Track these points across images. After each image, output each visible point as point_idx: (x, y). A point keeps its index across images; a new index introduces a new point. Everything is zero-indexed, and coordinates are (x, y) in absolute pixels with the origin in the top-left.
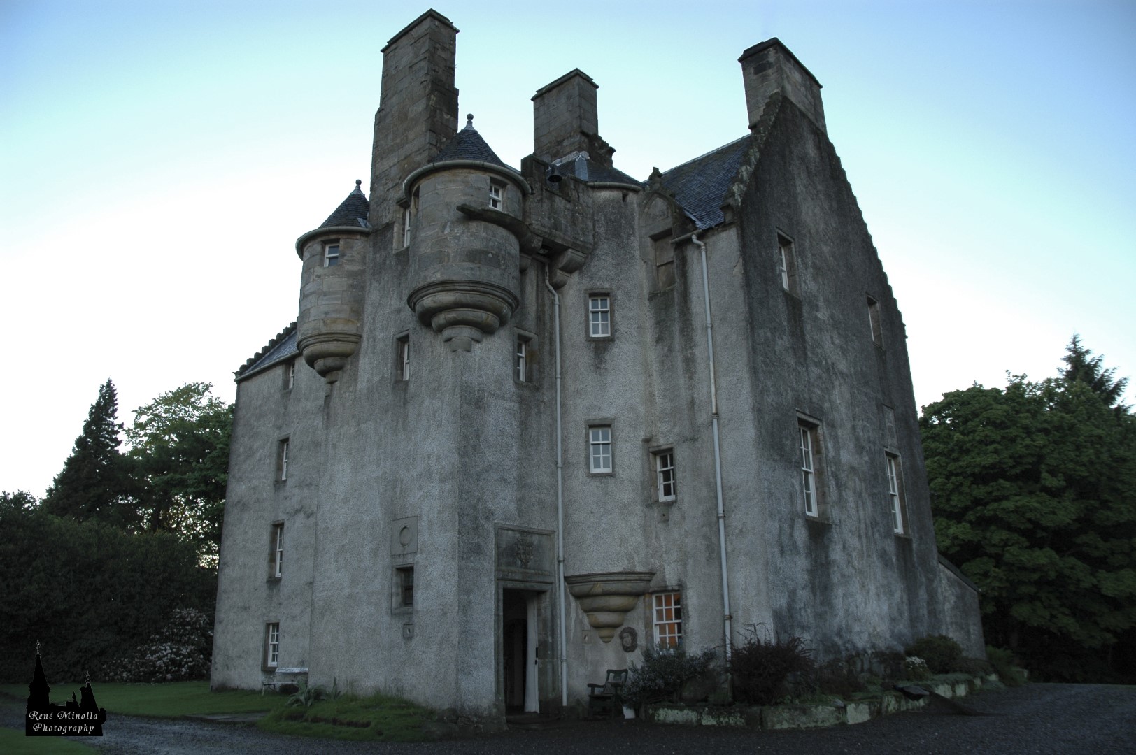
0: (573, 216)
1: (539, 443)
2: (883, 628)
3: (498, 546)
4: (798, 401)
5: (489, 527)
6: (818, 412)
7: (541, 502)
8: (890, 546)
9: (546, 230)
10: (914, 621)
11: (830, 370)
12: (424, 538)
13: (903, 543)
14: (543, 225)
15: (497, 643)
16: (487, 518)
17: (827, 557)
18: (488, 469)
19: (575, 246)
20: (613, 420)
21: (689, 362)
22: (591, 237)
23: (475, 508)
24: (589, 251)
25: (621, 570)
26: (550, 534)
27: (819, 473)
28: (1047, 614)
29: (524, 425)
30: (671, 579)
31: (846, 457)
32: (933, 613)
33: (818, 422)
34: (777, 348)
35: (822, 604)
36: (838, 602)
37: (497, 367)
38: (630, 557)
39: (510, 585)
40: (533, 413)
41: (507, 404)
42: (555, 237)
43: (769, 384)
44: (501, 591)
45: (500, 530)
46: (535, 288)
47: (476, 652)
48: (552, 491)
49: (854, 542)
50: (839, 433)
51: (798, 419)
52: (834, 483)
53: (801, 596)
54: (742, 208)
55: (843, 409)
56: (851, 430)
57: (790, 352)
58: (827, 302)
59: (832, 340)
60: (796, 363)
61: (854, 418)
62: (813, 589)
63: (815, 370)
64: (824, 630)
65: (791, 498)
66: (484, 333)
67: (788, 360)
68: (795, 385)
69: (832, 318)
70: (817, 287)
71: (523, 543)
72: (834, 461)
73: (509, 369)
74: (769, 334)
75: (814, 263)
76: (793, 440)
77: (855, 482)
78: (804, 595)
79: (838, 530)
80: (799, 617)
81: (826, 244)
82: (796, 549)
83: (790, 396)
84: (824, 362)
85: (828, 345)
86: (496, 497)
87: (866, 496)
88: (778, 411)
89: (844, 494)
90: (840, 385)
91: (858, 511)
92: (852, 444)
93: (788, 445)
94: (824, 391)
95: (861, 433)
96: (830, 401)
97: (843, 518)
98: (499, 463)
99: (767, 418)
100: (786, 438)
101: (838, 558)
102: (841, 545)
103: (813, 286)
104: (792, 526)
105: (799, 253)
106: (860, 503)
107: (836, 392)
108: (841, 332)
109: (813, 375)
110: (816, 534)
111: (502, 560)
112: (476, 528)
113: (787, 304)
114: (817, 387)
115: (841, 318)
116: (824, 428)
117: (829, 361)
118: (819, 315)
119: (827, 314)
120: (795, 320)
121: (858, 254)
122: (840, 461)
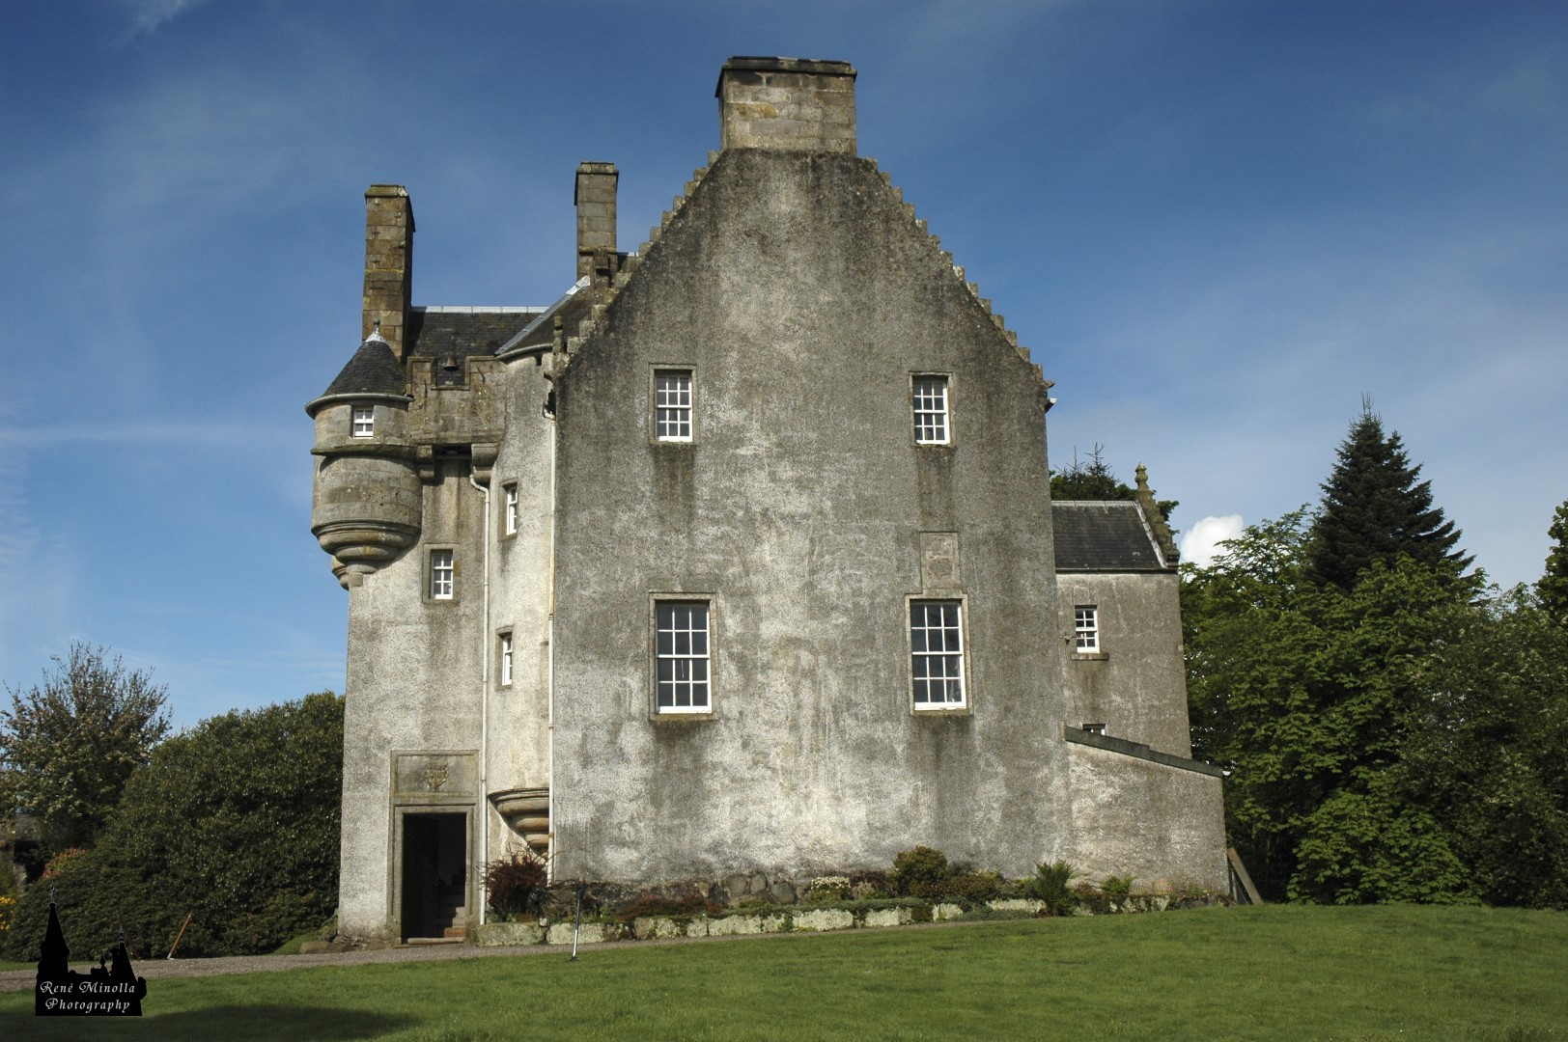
0: (474, 406)
1: (457, 661)
3: (396, 773)
4: (655, 580)
5: (385, 756)
6: (709, 583)
7: (457, 722)
8: (897, 735)
9: (432, 436)
11: (755, 520)
14: (425, 433)
15: (392, 870)
16: (381, 748)
17: (697, 759)
18: (382, 700)
19: (478, 439)
20: (512, 626)
22: (501, 421)
23: (366, 739)
24: (498, 439)
25: (511, 788)
26: (473, 754)
29: (436, 646)
31: (777, 628)
33: (708, 597)
34: (617, 527)
35: (673, 816)
36: (720, 812)
37: (397, 593)
38: (520, 773)
39: (411, 810)
40: (450, 630)
41: (410, 629)
42: (445, 439)
43: (589, 574)
44: (399, 818)
45: (396, 760)
46: (455, 492)
47: (363, 876)
48: (475, 709)
49: (776, 736)
50: (762, 600)
51: (657, 602)
52: (732, 668)
53: (625, 809)
54: (568, 370)
55: (783, 566)
56: (801, 590)
57: (650, 522)
58: (772, 426)
59: (773, 477)
60: (662, 534)
61: (813, 572)
62: (656, 800)
63: (712, 530)
64: (675, 846)
65: (618, 699)
66: (378, 563)
67: (643, 533)
68: (652, 562)
69: (779, 445)
70: (745, 413)
71: (432, 767)
72: (741, 639)
73: (416, 591)
74: (601, 512)
75: (745, 380)
76: (636, 630)
77: (798, 658)
78: (633, 807)
79: (733, 724)
80: (616, 833)
81: (791, 339)
82: (621, 756)
83: (637, 578)
84: (740, 514)
85: (758, 488)
86: (393, 724)
87: (828, 672)
88: (604, 602)
89: (760, 678)
90: (780, 534)
91: (796, 695)
92: (799, 609)
93: (622, 638)
94: (730, 553)
95: (833, 589)
96: (744, 563)
97: (749, 709)
98: (398, 692)
99: (576, 615)
100: (619, 630)
101: (727, 759)
102: (738, 743)
103: (731, 415)
104: (615, 730)
105: (705, 380)
106: (806, 683)
107: (766, 547)
108: (804, 458)
109: (704, 538)
110: (673, 735)
111: (403, 787)
112: (367, 757)
113: (656, 461)
114: (713, 551)
115: (813, 436)
116: (720, 602)
117: (757, 509)
118: (742, 451)
119: (766, 444)
120: (673, 476)
121: (899, 318)
122: (757, 636)
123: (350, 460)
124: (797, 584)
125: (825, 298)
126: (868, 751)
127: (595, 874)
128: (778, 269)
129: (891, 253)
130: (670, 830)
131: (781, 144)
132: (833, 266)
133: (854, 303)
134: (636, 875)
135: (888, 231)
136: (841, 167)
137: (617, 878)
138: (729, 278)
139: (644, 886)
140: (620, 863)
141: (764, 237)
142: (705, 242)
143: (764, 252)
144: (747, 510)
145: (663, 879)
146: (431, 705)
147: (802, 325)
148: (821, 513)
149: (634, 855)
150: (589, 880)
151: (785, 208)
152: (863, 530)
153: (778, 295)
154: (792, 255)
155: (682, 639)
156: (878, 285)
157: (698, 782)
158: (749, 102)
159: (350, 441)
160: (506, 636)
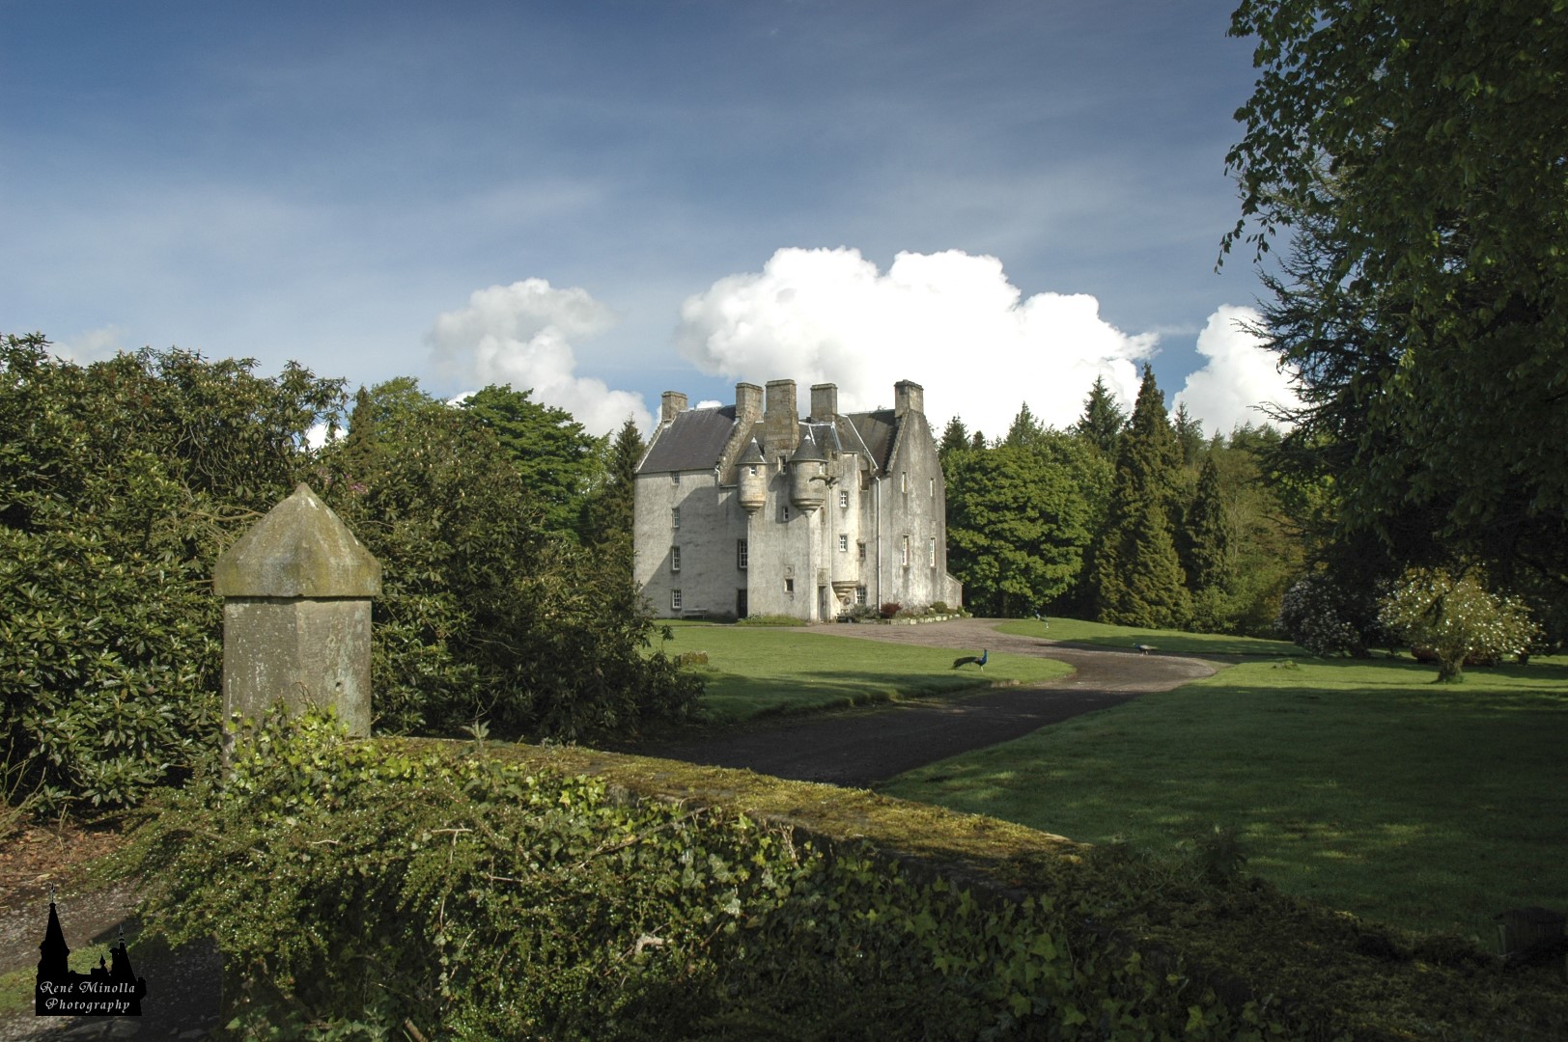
0: (838, 466)
1: (825, 541)
2: (923, 599)
3: (817, 574)
5: (816, 569)
6: (909, 531)
7: (826, 560)
8: (929, 572)
10: (934, 597)
11: (914, 515)
12: (797, 571)
13: (933, 570)
15: (817, 601)
16: (815, 566)
18: (815, 552)
20: (847, 534)
21: (872, 517)
23: (813, 564)
24: (842, 477)
25: (847, 580)
26: (830, 570)
27: (908, 551)
28: (1018, 586)
29: (822, 537)
30: (863, 583)
31: (916, 544)
32: (941, 593)
34: (899, 515)
35: (906, 592)
36: (910, 591)
38: (851, 577)
43: (896, 527)
45: (818, 570)
48: (828, 556)
49: (916, 572)
50: (915, 536)
51: (903, 535)
52: (912, 554)
55: (917, 527)
56: (919, 534)
57: (903, 514)
58: (916, 489)
59: (916, 503)
61: (921, 529)
63: (910, 517)
64: (906, 599)
65: (899, 561)
66: (814, 510)
67: (902, 517)
68: (903, 525)
70: (913, 485)
71: (822, 572)
73: (819, 520)
74: (897, 511)
77: (919, 552)
78: (901, 589)
79: (912, 568)
81: (918, 466)
82: (900, 576)
83: (901, 529)
85: (914, 506)
86: (817, 560)
87: (922, 556)
88: (898, 535)
89: (915, 557)
90: (917, 519)
92: (919, 539)
95: (923, 534)
96: (913, 527)
97: (914, 564)
98: (817, 550)
99: (895, 539)
100: (900, 543)
101: (911, 578)
102: (913, 574)
104: (899, 570)
105: (908, 476)
106: (920, 559)
107: (916, 522)
108: (919, 499)
111: (818, 578)
112: (813, 569)
113: (903, 497)
114: (910, 523)
115: (920, 493)
116: (910, 537)
118: (913, 496)
119: (915, 494)
120: (905, 502)
122: (914, 546)
123: (818, 480)
125: (921, 455)
126: (926, 576)
128: (916, 445)
131: (916, 408)
132: (922, 446)
133: (925, 457)
138: (911, 447)
141: (915, 436)
143: (915, 441)
144: (913, 512)
146: (822, 554)
147: (919, 462)
148: (921, 514)
152: (925, 519)
153: (916, 453)
154: (918, 441)
157: (908, 583)
160: (844, 537)
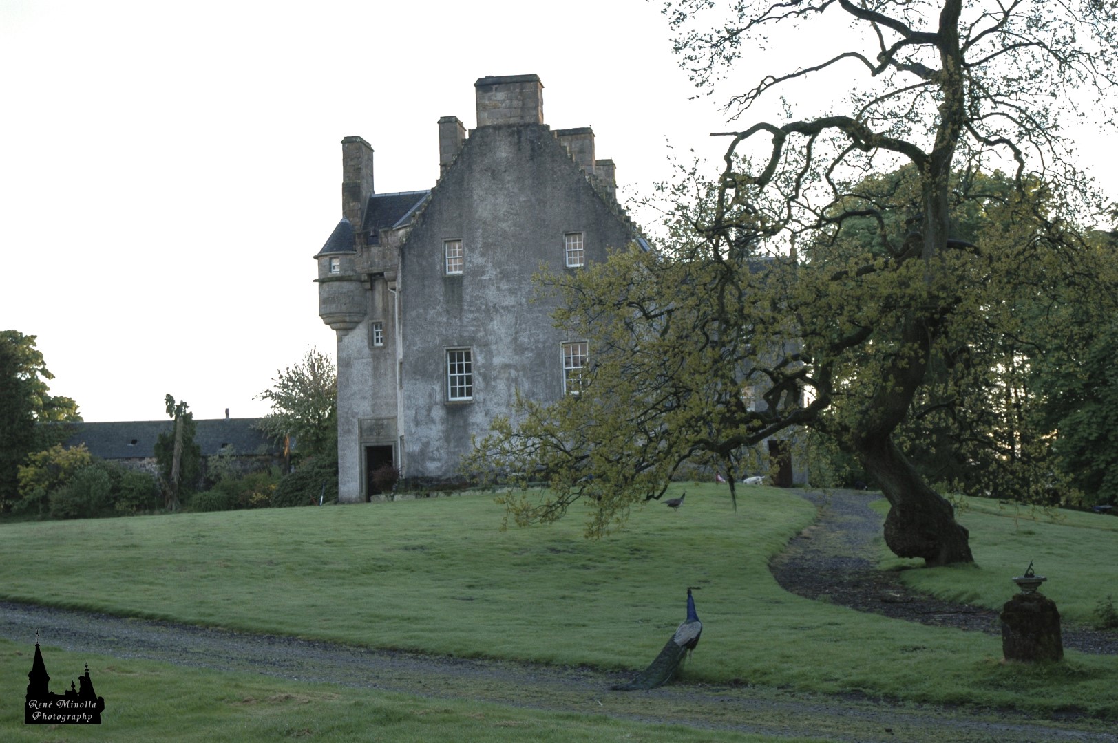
0: (384, 254)
1: (385, 375)
3: (361, 428)
4: (446, 340)
5: (355, 420)
7: (387, 404)
9: (366, 269)
11: (490, 310)
14: (363, 268)
15: (361, 472)
16: (354, 417)
17: (465, 421)
18: (353, 395)
19: (386, 270)
23: (347, 413)
24: (395, 269)
26: (394, 418)
29: (376, 368)
33: (470, 347)
34: (428, 317)
35: (456, 447)
37: (359, 343)
39: (368, 445)
40: (382, 361)
41: (364, 361)
43: (417, 339)
44: (363, 448)
45: (361, 422)
46: (381, 294)
47: (348, 475)
48: (394, 397)
50: (494, 347)
51: (447, 350)
52: (480, 379)
53: (435, 444)
54: (405, 244)
55: (503, 331)
56: (511, 342)
57: (443, 314)
58: (498, 264)
59: (498, 289)
60: (448, 319)
61: (517, 333)
62: (447, 440)
63: (471, 316)
64: (457, 460)
65: (430, 395)
66: (349, 330)
67: (440, 319)
68: (444, 332)
69: (501, 273)
70: (485, 259)
71: (377, 425)
72: (484, 366)
73: (366, 343)
74: (421, 311)
75: (485, 243)
76: (437, 364)
77: (510, 373)
78: (438, 444)
79: (481, 405)
80: (430, 455)
81: (507, 221)
82: (432, 421)
83: (438, 340)
84: (483, 307)
85: (491, 294)
86: (358, 406)
87: (524, 379)
88: (423, 352)
89: (493, 383)
90: (502, 316)
91: (509, 390)
92: (510, 350)
93: (431, 368)
94: (479, 326)
95: (526, 340)
96: (485, 331)
97: (488, 397)
98: (360, 390)
99: (411, 358)
100: (430, 365)
101: (478, 421)
102: (483, 413)
103: (480, 260)
104: (429, 410)
105: (467, 244)
106: (513, 384)
107: (495, 322)
108: (513, 278)
109: (467, 320)
110: (455, 411)
111: (364, 434)
112: (348, 421)
113: (445, 285)
114: (472, 326)
115: (517, 267)
116: (474, 350)
117: (491, 304)
118: (484, 277)
119: (495, 273)
120: (453, 292)
121: (558, 206)
122: (491, 364)
123: (331, 283)
124: (509, 339)
125: (522, 199)
127: (422, 473)
128: (501, 186)
129: (555, 173)
130: (454, 453)
131: (501, 121)
132: (527, 182)
133: (537, 200)
134: (440, 473)
135: (553, 161)
136: (531, 130)
137: (432, 475)
138: (478, 193)
139: (443, 478)
140: (433, 468)
141: (494, 171)
142: (466, 177)
143: (494, 179)
144: (487, 305)
145: (451, 475)
146: (375, 396)
147: (512, 214)
148: (520, 304)
149: (439, 464)
150: (420, 476)
151: (504, 155)
152: (540, 311)
153: (501, 199)
154: (507, 178)
155: (460, 367)
156: (548, 190)
157: (466, 431)
158: (487, 102)
159: (330, 275)
